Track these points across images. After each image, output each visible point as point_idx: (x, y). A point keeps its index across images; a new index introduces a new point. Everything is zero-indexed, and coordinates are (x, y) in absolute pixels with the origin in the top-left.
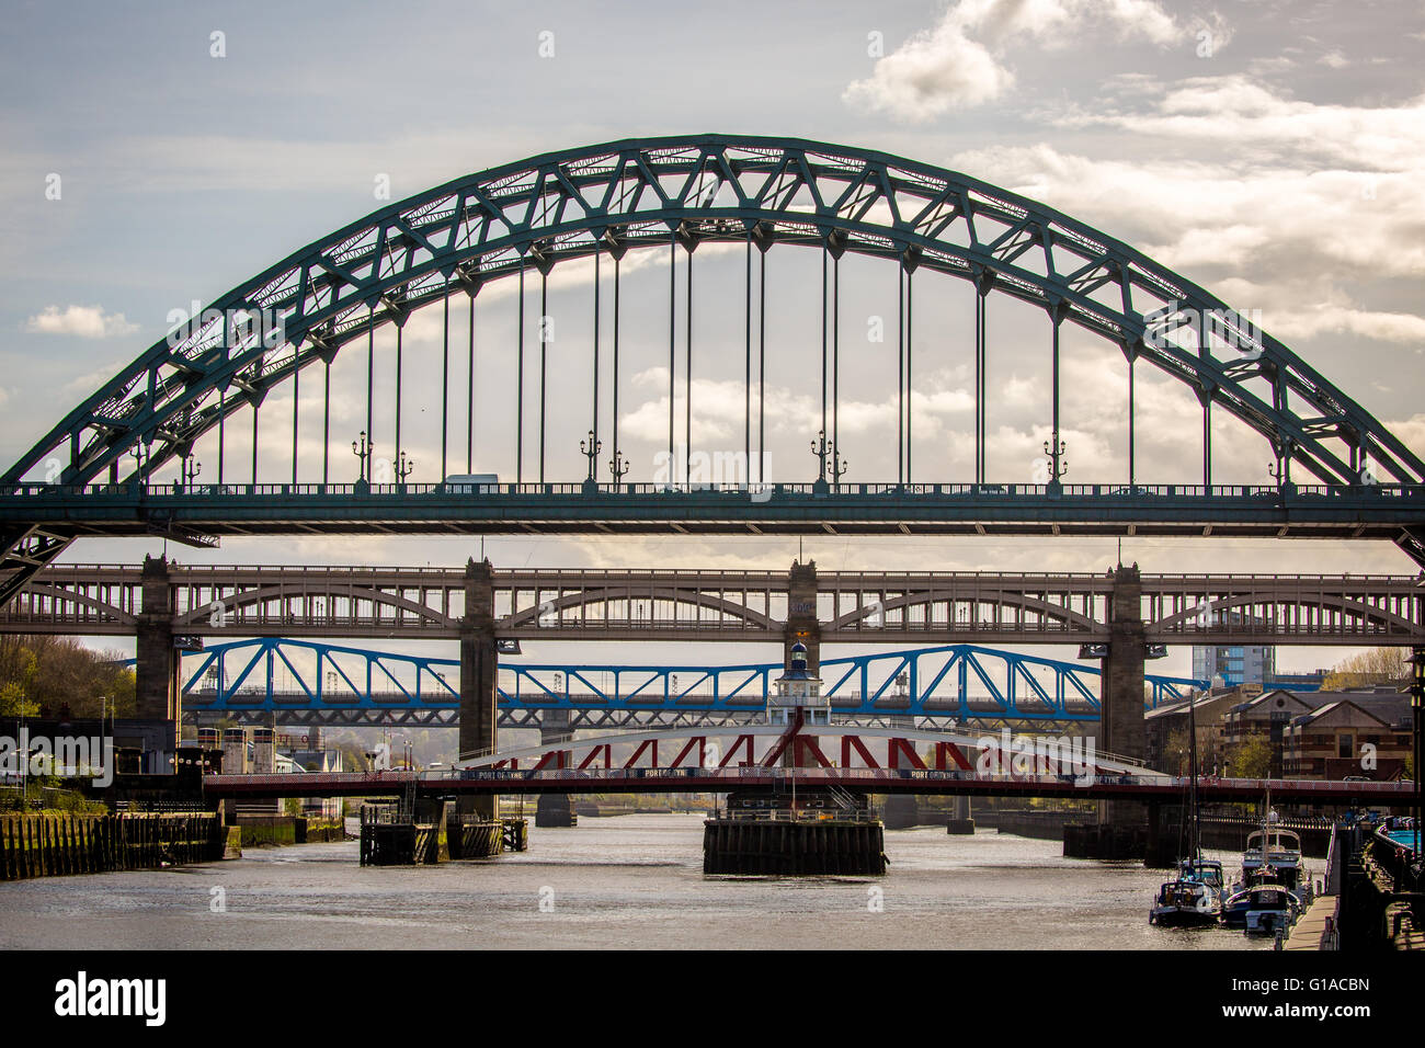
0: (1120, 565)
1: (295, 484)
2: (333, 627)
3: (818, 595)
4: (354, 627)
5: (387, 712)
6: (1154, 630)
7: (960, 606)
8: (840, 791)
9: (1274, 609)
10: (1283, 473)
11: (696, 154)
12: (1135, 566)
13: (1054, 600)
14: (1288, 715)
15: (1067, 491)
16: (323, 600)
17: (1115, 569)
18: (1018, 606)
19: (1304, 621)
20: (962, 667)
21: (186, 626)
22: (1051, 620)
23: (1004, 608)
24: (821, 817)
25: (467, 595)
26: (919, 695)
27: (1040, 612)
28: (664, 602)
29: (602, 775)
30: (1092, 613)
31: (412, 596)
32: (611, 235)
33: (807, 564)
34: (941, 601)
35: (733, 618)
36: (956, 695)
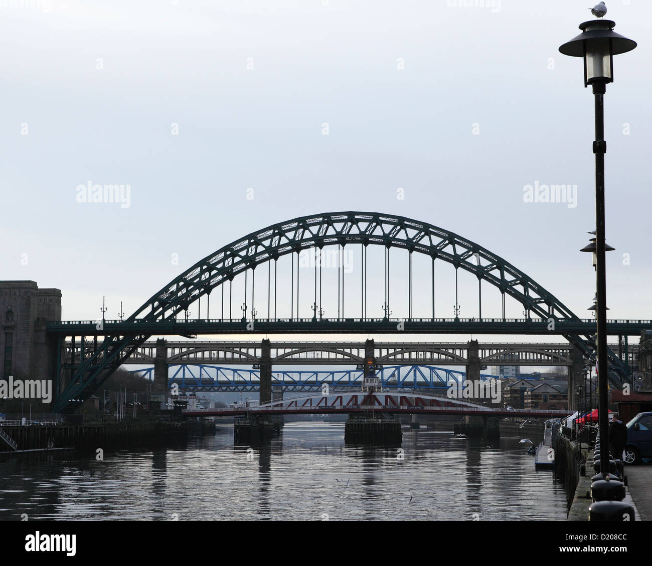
0: (472, 340)
1: (222, 319)
2: (218, 361)
3: (375, 350)
4: (226, 361)
5: (221, 387)
6: (483, 361)
7: (420, 353)
8: (385, 413)
9: (522, 354)
10: (527, 314)
11: (346, 217)
12: (477, 340)
13: (451, 351)
14: (526, 388)
15: (461, 321)
16: (215, 352)
17: (470, 341)
18: (439, 353)
19: (532, 358)
20: (415, 371)
21: (170, 361)
22: (449, 358)
23: (435, 354)
24: (380, 421)
25: (262, 350)
26: (401, 380)
27: (446, 355)
28: (325, 352)
29: (309, 408)
30: (463, 356)
31: (244, 350)
32: (319, 242)
33: (371, 339)
34: (414, 351)
35: (347, 357)
36: (413, 380)
